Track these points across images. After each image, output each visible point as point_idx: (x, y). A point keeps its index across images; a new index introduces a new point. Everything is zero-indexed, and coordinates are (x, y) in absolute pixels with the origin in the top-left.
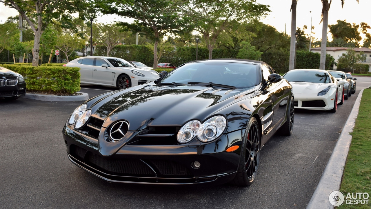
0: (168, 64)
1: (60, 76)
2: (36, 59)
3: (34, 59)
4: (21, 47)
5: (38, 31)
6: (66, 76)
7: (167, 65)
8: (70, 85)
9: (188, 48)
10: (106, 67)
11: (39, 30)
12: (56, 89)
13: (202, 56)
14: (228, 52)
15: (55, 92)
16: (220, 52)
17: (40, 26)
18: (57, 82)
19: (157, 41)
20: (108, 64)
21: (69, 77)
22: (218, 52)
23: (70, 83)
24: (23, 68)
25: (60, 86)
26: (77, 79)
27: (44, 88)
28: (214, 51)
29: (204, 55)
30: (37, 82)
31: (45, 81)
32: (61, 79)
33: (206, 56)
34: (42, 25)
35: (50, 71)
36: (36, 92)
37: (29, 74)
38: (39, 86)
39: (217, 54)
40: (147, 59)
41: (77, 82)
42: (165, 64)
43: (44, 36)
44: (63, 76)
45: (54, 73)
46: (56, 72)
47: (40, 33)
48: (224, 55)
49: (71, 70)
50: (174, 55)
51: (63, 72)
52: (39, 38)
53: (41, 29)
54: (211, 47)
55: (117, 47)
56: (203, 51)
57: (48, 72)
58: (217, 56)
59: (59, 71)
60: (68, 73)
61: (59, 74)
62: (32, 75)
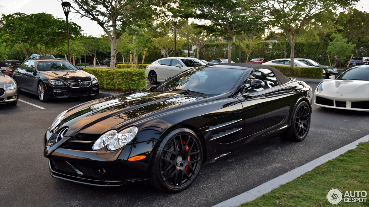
0: (262, 59)
1: (127, 78)
2: (112, 63)
3: (111, 63)
4: (129, 49)
5: (113, 40)
6: (133, 78)
7: (260, 60)
8: (135, 85)
9: (283, 43)
10: (180, 67)
11: (114, 38)
12: (125, 89)
13: (297, 50)
14: (324, 45)
15: (124, 91)
16: (316, 46)
17: (115, 35)
18: (125, 83)
19: (231, 41)
20: (181, 64)
21: (135, 78)
22: (314, 45)
23: (135, 83)
24: (101, 71)
25: (127, 86)
26: (143, 80)
27: (116, 88)
28: (310, 44)
29: (299, 49)
30: (111, 83)
31: (117, 82)
32: (128, 80)
33: (301, 50)
34: (116, 34)
35: (120, 74)
36: (111, 91)
37: (106, 76)
38: (113, 86)
39: (313, 47)
40: (243, 55)
41: (143, 82)
42: (259, 60)
43: (139, 40)
44: (130, 78)
45: (123, 75)
46: (124, 74)
47: (115, 41)
48: (320, 48)
49: (137, 73)
50: (269, 50)
51: (130, 74)
52: (114, 45)
53: (116, 38)
54: (293, 42)
55: (215, 45)
56: (298, 45)
57: (118, 74)
58: (312, 49)
59: (127, 73)
60: (134, 75)
61: (127, 76)
62: (108, 77)
